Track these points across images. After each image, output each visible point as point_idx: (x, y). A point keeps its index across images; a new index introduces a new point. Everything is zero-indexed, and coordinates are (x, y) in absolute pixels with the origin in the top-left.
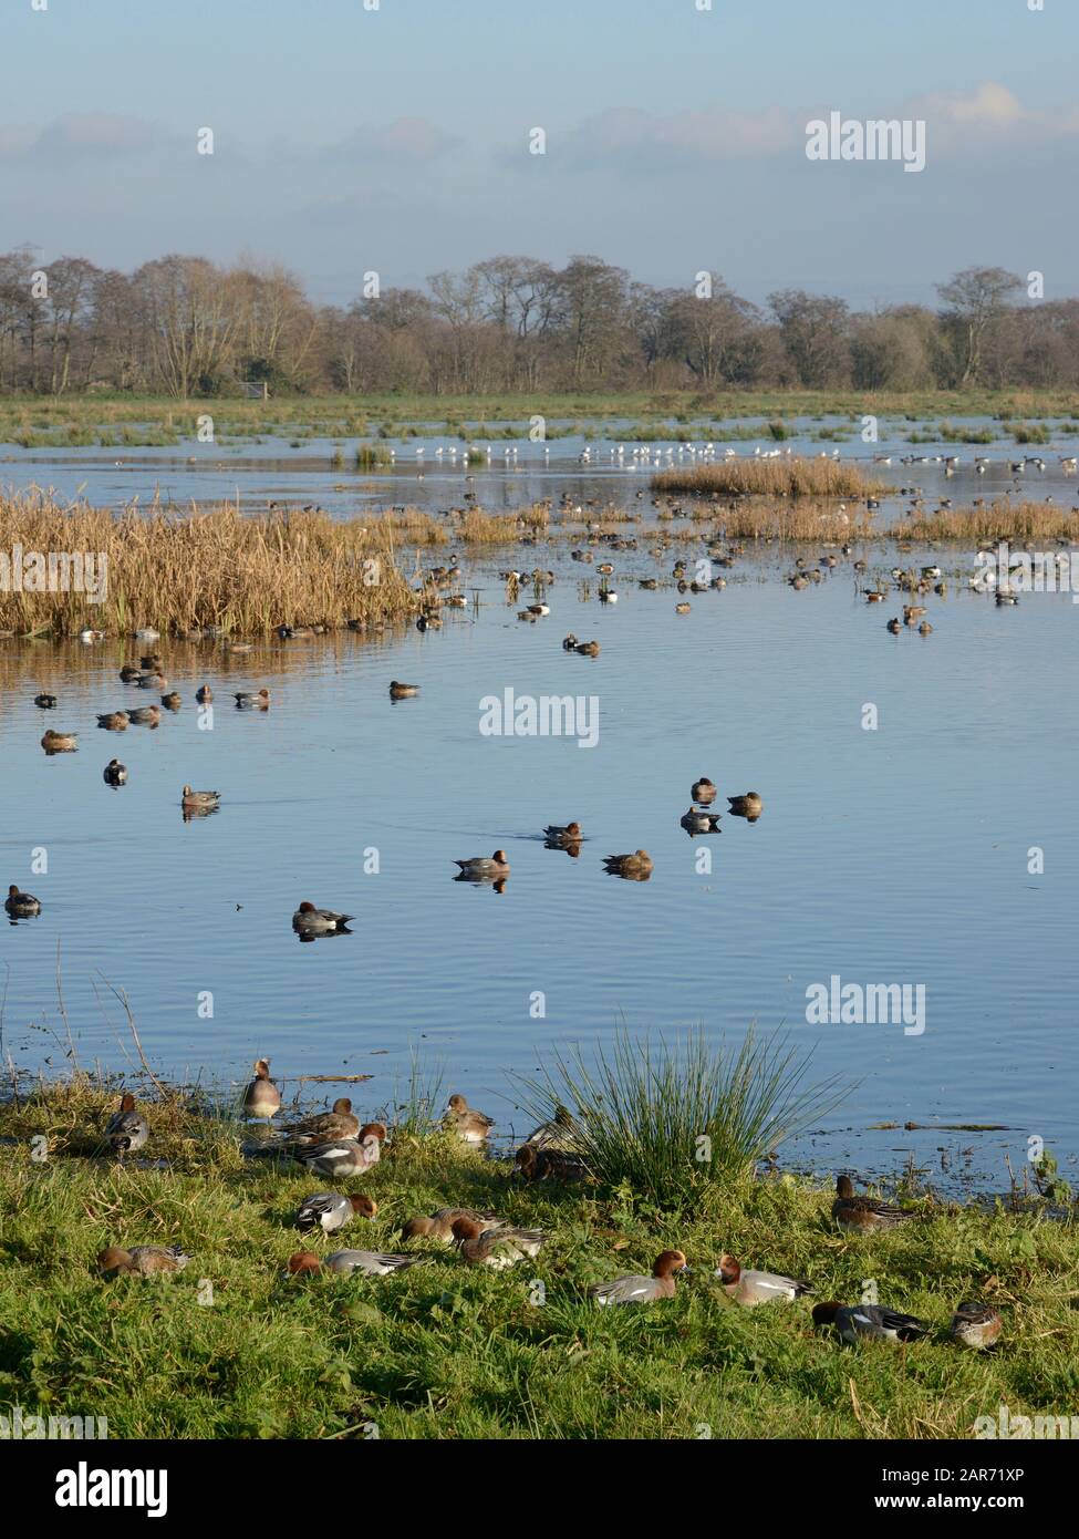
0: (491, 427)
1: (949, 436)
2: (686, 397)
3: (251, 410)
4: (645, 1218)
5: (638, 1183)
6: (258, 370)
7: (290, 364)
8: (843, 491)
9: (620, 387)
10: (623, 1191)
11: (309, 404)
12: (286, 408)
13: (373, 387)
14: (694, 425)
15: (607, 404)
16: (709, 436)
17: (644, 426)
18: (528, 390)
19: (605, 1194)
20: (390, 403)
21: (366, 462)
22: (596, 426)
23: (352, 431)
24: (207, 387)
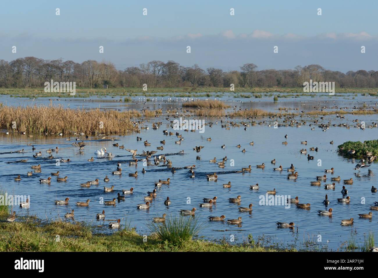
0: (151, 94)
1: (242, 96)
2: (190, 89)
3: (104, 91)
4: (171, 247)
5: (169, 241)
6: (106, 83)
7: (112, 82)
8: (220, 107)
9: (178, 87)
10: (166, 242)
11: (116, 90)
12: (111, 90)
13: (129, 86)
14: (192, 94)
15: (175, 90)
16: (195, 96)
17: (182, 94)
18: (160, 87)
19: (163, 243)
20: (132, 89)
21: (127, 100)
22: (172, 94)
23: (124, 95)
24: (96, 86)
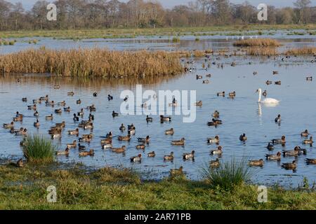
0: (201, 33)
1: (296, 34)
2: (242, 26)
3: (151, 30)
4: (222, 193)
5: (221, 186)
6: (153, 22)
7: (160, 21)
8: (272, 45)
9: (228, 24)
10: (218, 187)
11: (163, 29)
12: (159, 30)
13: (177, 25)
14: (243, 32)
15: (225, 28)
16: (246, 34)
17: (232, 32)
18: (209, 26)
19: (214, 188)
20: (180, 29)
21: (175, 40)
22: (223, 33)
23: (172, 35)
24: (143, 26)
